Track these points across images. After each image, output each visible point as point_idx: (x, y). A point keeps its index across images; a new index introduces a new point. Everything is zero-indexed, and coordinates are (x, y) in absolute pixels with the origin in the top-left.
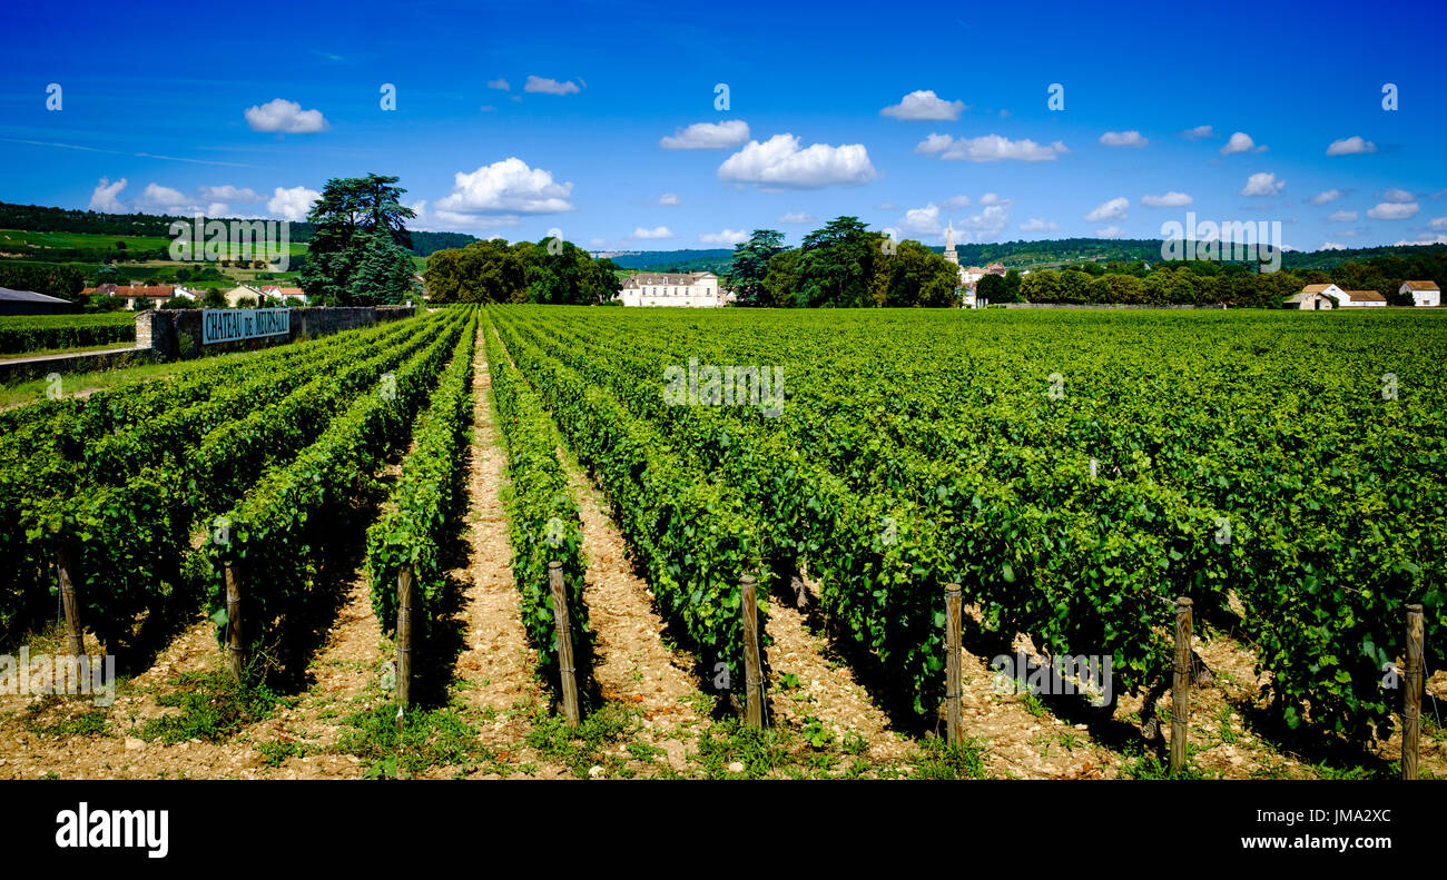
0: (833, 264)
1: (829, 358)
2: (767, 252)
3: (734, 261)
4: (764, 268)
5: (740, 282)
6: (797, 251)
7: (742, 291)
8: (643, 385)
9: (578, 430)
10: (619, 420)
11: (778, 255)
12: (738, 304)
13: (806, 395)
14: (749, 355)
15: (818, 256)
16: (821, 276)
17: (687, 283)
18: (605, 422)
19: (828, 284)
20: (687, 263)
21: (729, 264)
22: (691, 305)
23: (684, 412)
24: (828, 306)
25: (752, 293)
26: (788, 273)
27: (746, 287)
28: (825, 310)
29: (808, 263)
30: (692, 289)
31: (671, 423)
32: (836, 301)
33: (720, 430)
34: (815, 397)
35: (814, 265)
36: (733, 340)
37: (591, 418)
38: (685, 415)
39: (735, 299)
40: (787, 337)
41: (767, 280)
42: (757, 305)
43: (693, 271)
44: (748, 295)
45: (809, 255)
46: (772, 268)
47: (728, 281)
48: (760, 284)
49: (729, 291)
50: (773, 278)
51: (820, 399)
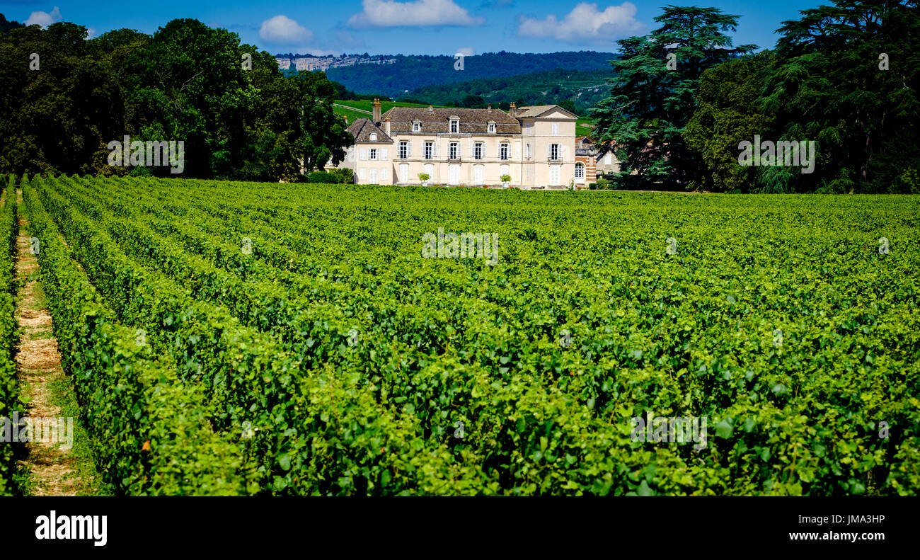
0: (851, 88)
1: (858, 311)
2: (694, 60)
3: (614, 81)
4: (687, 96)
5: (629, 130)
6: (765, 56)
7: (632, 154)
8: (434, 368)
9: (283, 474)
10: (394, 449)
11: (719, 66)
12: (624, 183)
13: (822, 397)
14: (667, 301)
15: (816, 69)
16: (818, 116)
17: (507, 131)
18: (356, 455)
19: (836, 135)
20: (503, 85)
21: (603, 91)
22: (515, 182)
23: (542, 432)
24: (838, 190)
25: (658, 156)
26: (743, 110)
27: (643, 141)
28: (832, 197)
29: (792, 88)
30: (516, 147)
31: (507, 460)
32: (856, 177)
33: (635, 476)
34: (844, 402)
35: (804, 91)
36: (625, 266)
37: (319, 444)
38: (544, 440)
39: (616, 170)
40: (751, 261)
41: (692, 125)
42: (669, 185)
43: (520, 103)
44: (647, 162)
45: (792, 68)
46: (709, 99)
47: (602, 126)
48: (676, 138)
49: (604, 151)
50: (708, 121)
51: (856, 407)
